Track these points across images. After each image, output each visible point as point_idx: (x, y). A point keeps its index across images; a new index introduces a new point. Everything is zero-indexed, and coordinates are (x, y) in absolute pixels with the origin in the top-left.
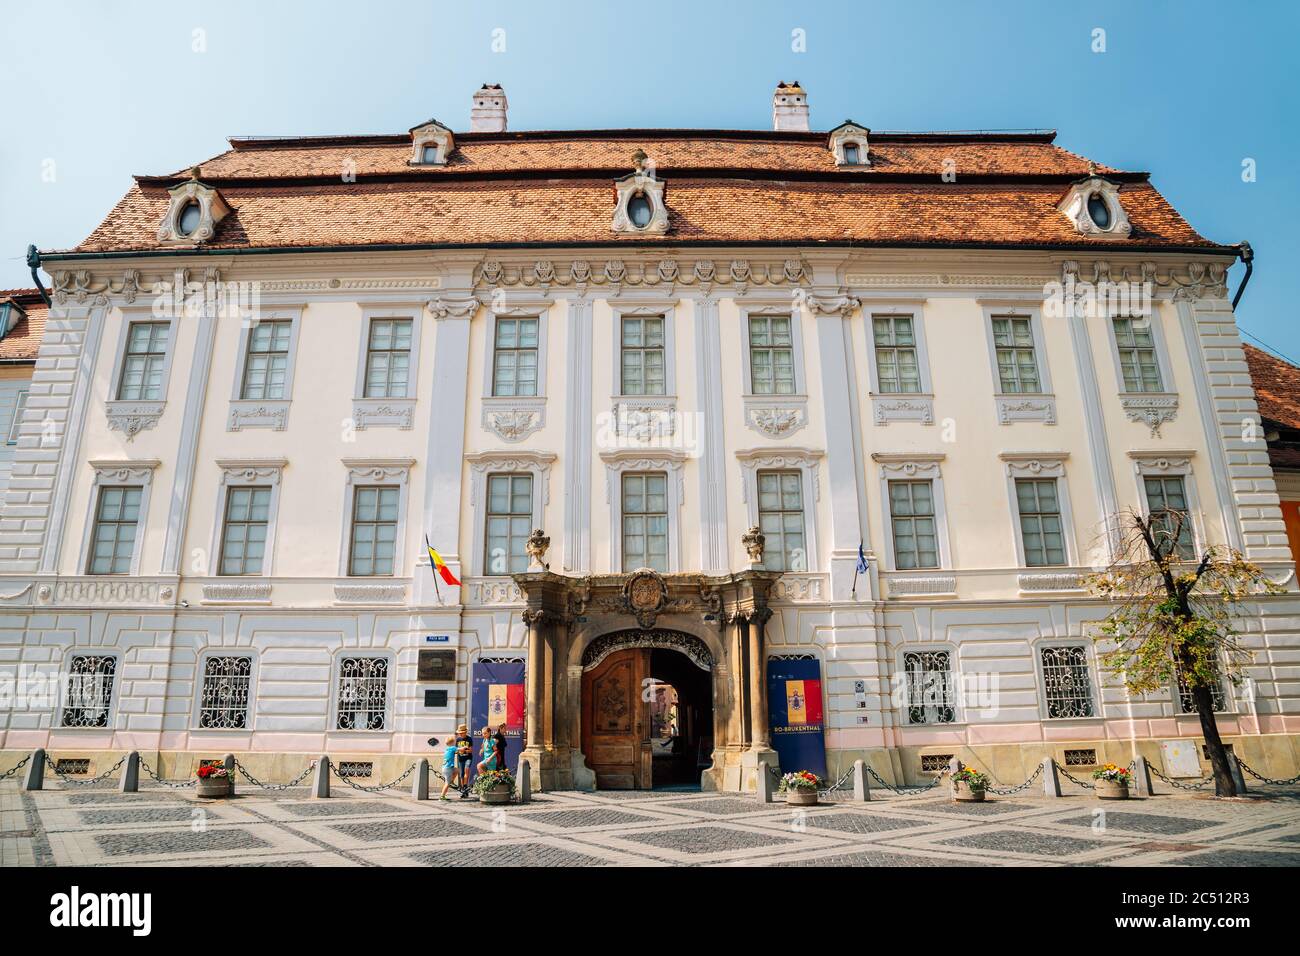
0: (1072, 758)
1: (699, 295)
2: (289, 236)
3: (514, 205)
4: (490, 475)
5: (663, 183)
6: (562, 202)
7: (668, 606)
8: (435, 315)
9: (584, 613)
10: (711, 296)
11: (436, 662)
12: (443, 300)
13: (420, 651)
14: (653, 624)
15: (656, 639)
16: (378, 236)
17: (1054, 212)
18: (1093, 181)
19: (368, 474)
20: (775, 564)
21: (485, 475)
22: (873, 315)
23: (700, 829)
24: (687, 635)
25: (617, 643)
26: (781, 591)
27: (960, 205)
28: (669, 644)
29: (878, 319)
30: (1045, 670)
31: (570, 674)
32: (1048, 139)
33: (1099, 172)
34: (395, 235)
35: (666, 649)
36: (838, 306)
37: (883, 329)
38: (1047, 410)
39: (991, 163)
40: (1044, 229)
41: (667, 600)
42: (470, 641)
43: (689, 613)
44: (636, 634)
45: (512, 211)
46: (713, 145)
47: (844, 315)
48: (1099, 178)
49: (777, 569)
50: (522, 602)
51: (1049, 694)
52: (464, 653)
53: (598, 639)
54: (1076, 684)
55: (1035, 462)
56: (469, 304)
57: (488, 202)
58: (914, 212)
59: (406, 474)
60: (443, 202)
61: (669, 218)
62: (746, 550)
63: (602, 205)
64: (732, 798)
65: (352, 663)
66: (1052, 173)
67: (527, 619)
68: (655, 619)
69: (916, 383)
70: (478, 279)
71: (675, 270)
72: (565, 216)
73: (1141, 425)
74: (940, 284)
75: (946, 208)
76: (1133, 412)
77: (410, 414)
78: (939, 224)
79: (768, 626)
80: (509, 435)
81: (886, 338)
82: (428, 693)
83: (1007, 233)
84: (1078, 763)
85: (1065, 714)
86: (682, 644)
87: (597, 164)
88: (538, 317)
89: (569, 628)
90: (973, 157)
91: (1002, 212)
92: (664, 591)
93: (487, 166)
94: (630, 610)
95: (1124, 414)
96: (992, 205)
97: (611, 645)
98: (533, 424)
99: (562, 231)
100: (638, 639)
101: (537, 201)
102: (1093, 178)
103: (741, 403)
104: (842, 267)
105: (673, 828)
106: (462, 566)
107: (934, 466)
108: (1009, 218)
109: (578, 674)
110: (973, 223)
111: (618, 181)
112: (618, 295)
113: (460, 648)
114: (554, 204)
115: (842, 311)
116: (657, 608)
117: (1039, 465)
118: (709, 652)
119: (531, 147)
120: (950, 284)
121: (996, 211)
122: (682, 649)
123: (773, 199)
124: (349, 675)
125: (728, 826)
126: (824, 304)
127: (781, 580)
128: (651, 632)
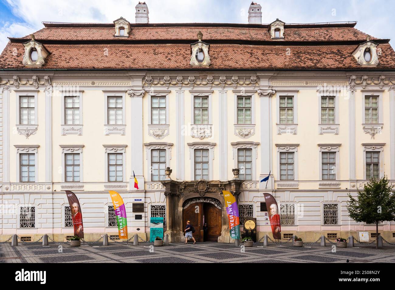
0: (330, 236)
1: (220, 89)
2: (73, 64)
3: (155, 54)
4: (152, 150)
5: (208, 46)
6: (172, 53)
7: (209, 190)
8: (130, 95)
9: (183, 192)
10: (224, 90)
11: (138, 207)
12: (132, 90)
13: (133, 204)
14: (204, 195)
15: (205, 200)
16: (107, 65)
17: (350, 56)
18: (368, 43)
19: (112, 150)
20: (242, 178)
21: (150, 150)
22: (280, 96)
23: (220, 253)
24: (214, 199)
25: (193, 201)
26: (244, 186)
27: (315, 54)
28: (209, 201)
29: (282, 98)
30: (324, 211)
31: (179, 210)
32: (352, 25)
33: (370, 39)
34: (112, 65)
35: (208, 203)
36: (268, 93)
37: (283, 101)
38: (336, 130)
39: (329, 37)
40: (346, 63)
41: (208, 188)
42: (148, 200)
43: (215, 192)
44: (199, 198)
45: (154, 56)
46: (226, 30)
47: (270, 96)
48: (370, 42)
49: (242, 179)
50: (164, 189)
51: (324, 217)
52: (146, 204)
53: (187, 200)
54: (334, 215)
55: (329, 147)
56: (141, 92)
57: (145, 52)
58: (299, 57)
59: (125, 150)
60: (129, 52)
61: (210, 60)
62: (233, 174)
63: (186, 54)
64: (227, 244)
65: (112, 207)
66: (352, 40)
67: (166, 194)
68: (205, 194)
69: (292, 120)
70: (144, 82)
71: (212, 80)
72: (173, 59)
73: (368, 134)
74: (305, 85)
75: (310, 55)
76: (366, 130)
77: (124, 130)
78: (306, 62)
79: (239, 196)
80: (158, 137)
81: (284, 104)
82: (136, 216)
83: (332, 65)
84: (331, 237)
85: (329, 223)
86: (213, 201)
87: (184, 37)
88: (166, 97)
89: (178, 197)
90: (323, 34)
91: (331, 57)
92: (207, 186)
93: (144, 38)
94: (197, 192)
95: (363, 130)
96: (327, 54)
97: (191, 201)
98: (165, 133)
99: (172, 64)
100: (199, 200)
101: (163, 52)
102: (368, 42)
103: (233, 127)
104: (271, 78)
105: (212, 253)
106: (144, 178)
107: (295, 148)
108: (333, 59)
109: (181, 210)
110: (319, 61)
111: (192, 45)
112: (193, 89)
113: (145, 202)
114: (169, 54)
115: (269, 95)
116: (205, 191)
117: (330, 148)
118: (221, 204)
119: (159, 30)
120: (308, 85)
121: (328, 56)
122: (213, 203)
123: (247, 52)
124: (111, 211)
125: (228, 252)
126: (263, 92)
127: (244, 183)
128: (203, 198)
